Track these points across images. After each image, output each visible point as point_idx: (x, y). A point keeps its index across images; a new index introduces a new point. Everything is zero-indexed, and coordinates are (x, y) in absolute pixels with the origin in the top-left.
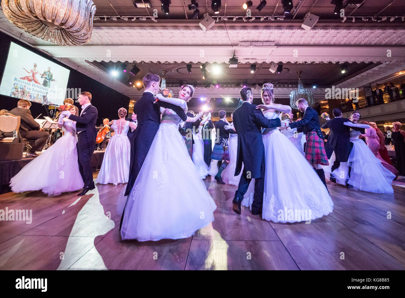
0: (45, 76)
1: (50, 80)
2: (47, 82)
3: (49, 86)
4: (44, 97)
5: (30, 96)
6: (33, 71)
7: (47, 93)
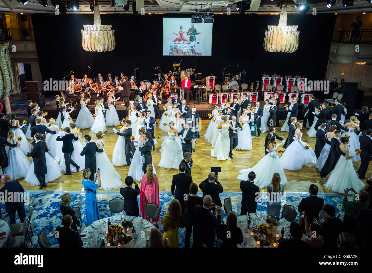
0: (190, 33)
1: (194, 35)
2: (193, 37)
3: (195, 40)
4: (192, 50)
5: (182, 52)
6: (180, 32)
7: (194, 46)
